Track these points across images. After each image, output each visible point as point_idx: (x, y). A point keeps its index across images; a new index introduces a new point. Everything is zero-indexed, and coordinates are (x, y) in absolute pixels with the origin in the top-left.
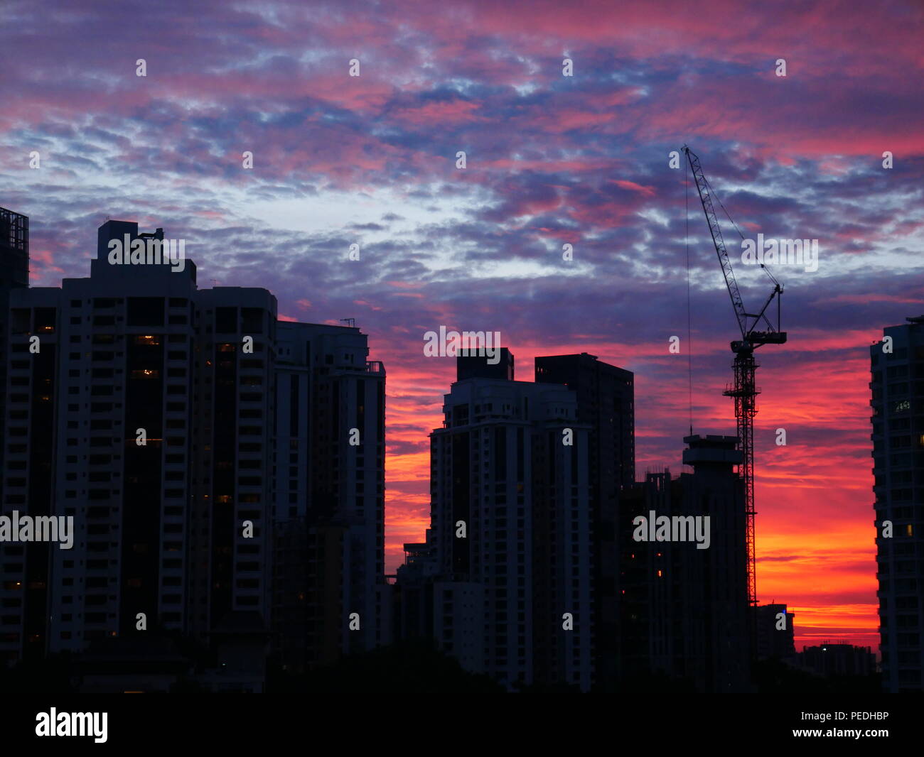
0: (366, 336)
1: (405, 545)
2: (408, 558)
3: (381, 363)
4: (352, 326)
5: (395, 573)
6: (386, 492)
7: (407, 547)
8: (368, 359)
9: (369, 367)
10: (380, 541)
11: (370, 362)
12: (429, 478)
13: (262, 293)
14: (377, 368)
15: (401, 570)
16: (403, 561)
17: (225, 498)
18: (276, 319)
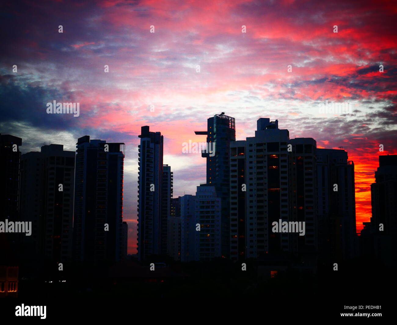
0: (347, 152)
1: (363, 223)
2: (365, 227)
3: (352, 162)
4: (342, 149)
5: (360, 232)
6: (356, 205)
7: (364, 223)
8: (348, 160)
9: (348, 163)
10: (354, 221)
11: (349, 161)
12: (371, 200)
13: (311, 139)
14: (351, 163)
15: (362, 231)
16: (363, 228)
17: (301, 208)
18: (316, 148)
